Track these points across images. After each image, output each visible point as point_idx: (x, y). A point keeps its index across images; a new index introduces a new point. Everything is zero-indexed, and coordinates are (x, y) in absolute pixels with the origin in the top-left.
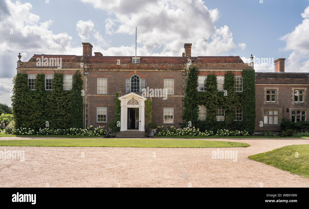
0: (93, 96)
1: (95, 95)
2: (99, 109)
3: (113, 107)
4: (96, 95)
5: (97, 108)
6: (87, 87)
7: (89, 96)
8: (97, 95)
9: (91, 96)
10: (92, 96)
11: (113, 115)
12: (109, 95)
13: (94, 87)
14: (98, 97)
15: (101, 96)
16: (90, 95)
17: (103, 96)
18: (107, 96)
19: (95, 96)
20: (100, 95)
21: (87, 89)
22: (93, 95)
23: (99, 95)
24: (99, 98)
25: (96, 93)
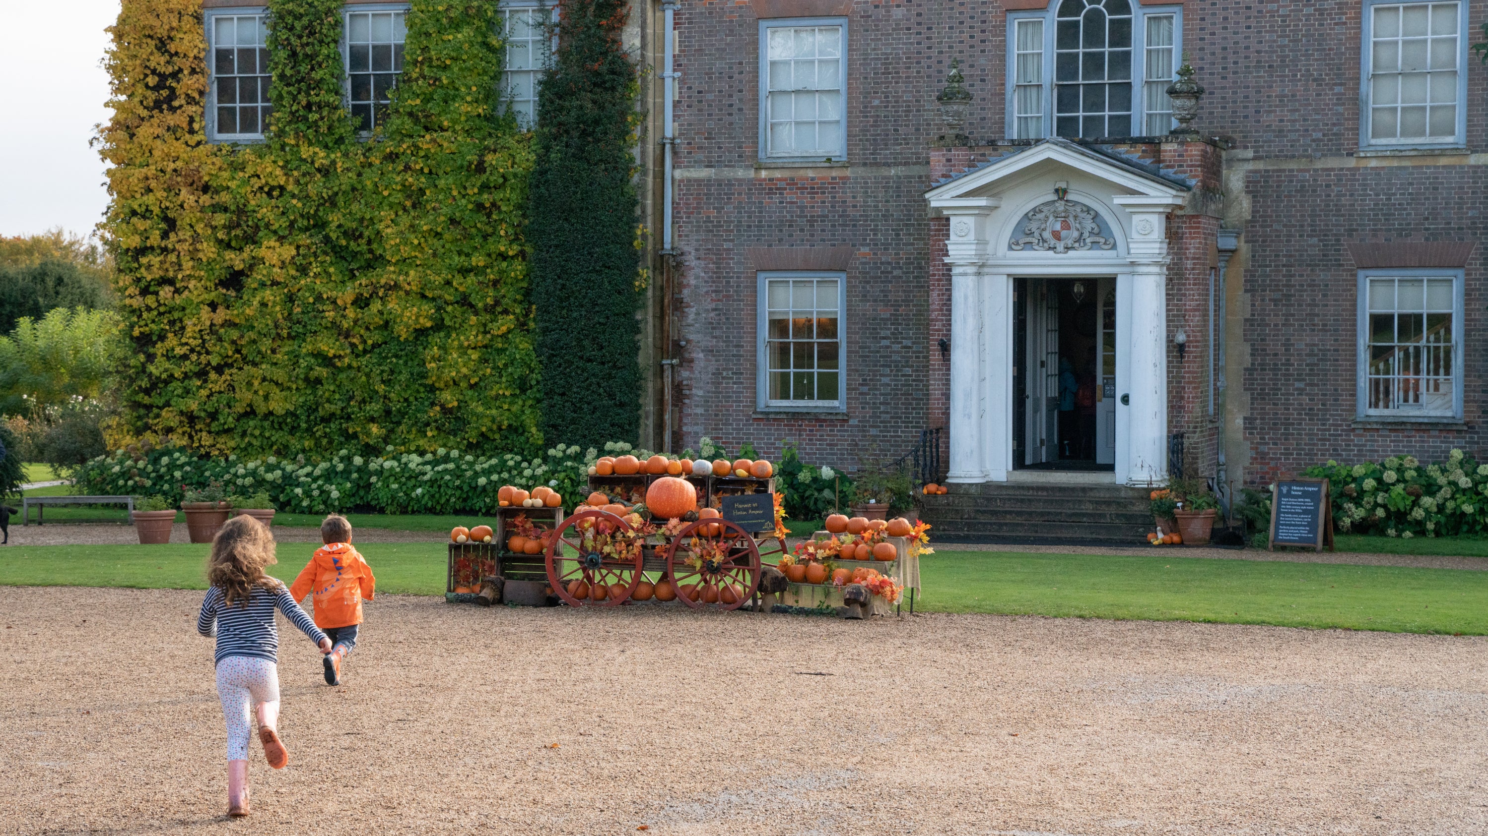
0: (730, 183)
1: (741, 173)
2: (780, 291)
3: (896, 273)
4: (752, 174)
5: (764, 281)
6: (676, 104)
7: (699, 181)
8: (764, 174)
9: (708, 182)
10: (719, 183)
11: (896, 347)
12: (860, 171)
13: (735, 100)
14: (772, 188)
15: (792, 182)
16: (703, 173)
17: (811, 174)
18: (844, 179)
19: (740, 181)
20: (787, 174)
21: (675, 117)
22: (727, 173)
23: (778, 174)
24: (776, 198)
25: (748, 151)
